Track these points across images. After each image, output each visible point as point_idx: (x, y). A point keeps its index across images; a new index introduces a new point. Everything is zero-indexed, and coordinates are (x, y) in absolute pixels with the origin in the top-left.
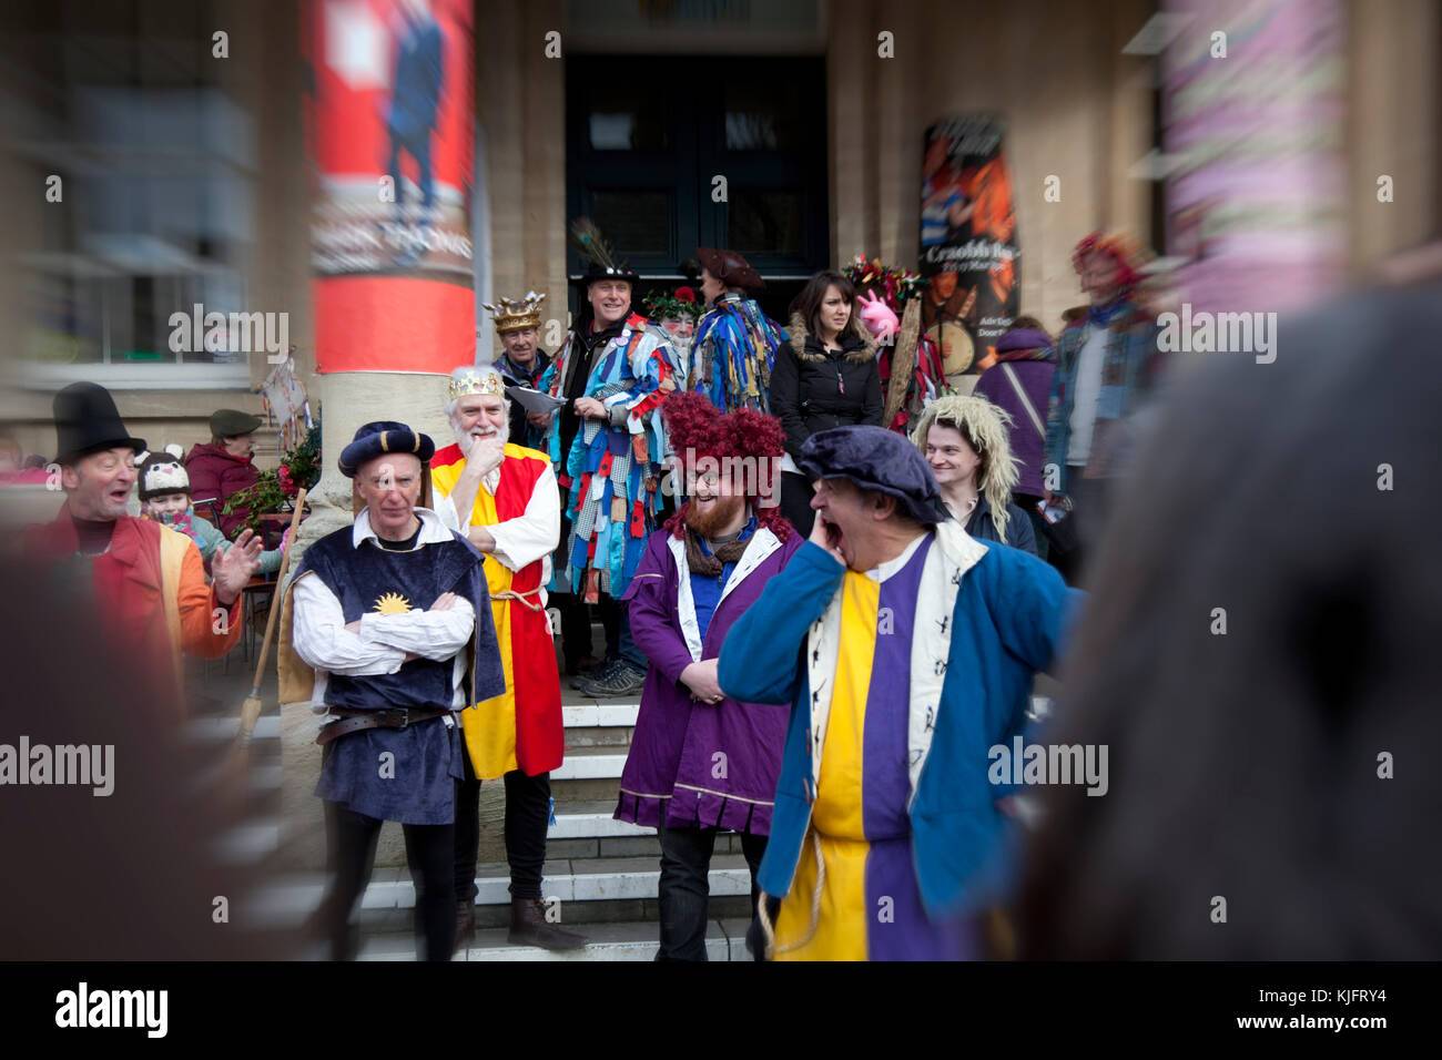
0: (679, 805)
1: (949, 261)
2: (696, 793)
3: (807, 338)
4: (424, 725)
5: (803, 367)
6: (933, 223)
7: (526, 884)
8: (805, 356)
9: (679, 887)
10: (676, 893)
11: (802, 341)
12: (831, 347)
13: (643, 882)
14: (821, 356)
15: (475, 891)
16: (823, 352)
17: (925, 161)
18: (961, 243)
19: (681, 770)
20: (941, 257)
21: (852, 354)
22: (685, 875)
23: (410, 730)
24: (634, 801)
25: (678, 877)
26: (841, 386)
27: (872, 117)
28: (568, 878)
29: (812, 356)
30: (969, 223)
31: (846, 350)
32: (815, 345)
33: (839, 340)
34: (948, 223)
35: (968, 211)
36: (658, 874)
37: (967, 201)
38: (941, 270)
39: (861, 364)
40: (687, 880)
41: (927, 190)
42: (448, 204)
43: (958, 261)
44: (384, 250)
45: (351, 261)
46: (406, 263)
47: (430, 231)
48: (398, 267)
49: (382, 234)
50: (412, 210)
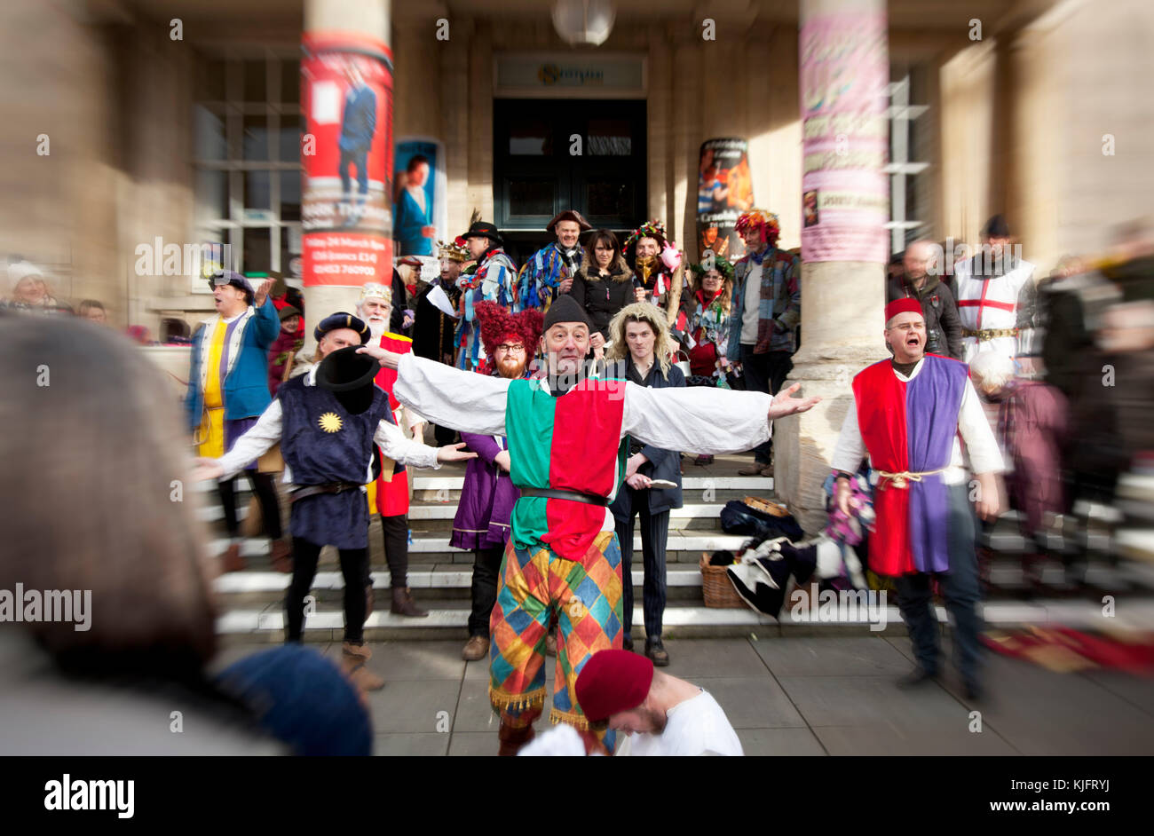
0: (492, 534)
1: (715, 222)
2: (502, 527)
3: (589, 268)
4: (350, 491)
5: (587, 284)
6: (705, 200)
7: (398, 579)
8: (588, 278)
9: (483, 581)
10: (481, 584)
11: (586, 269)
12: (603, 272)
13: (465, 578)
14: (597, 278)
15: (371, 582)
16: (600, 276)
17: (701, 162)
18: (719, 211)
19: (493, 514)
20: (709, 220)
21: (616, 277)
22: (486, 574)
23: (342, 494)
24: (460, 535)
25: (483, 576)
26: (608, 295)
27: (671, 137)
28: (428, 574)
29: (592, 278)
30: (725, 200)
31: (613, 275)
32: (594, 270)
33: (608, 269)
34: (713, 200)
35: (725, 192)
36: (472, 574)
37: (724, 186)
38: (709, 227)
39: (621, 283)
40: (487, 577)
41: (701, 181)
42: (375, 190)
43: (719, 222)
44: (337, 217)
45: (319, 224)
46: (349, 224)
47: (364, 207)
48: (344, 227)
49: (337, 209)
50: (354, 195)
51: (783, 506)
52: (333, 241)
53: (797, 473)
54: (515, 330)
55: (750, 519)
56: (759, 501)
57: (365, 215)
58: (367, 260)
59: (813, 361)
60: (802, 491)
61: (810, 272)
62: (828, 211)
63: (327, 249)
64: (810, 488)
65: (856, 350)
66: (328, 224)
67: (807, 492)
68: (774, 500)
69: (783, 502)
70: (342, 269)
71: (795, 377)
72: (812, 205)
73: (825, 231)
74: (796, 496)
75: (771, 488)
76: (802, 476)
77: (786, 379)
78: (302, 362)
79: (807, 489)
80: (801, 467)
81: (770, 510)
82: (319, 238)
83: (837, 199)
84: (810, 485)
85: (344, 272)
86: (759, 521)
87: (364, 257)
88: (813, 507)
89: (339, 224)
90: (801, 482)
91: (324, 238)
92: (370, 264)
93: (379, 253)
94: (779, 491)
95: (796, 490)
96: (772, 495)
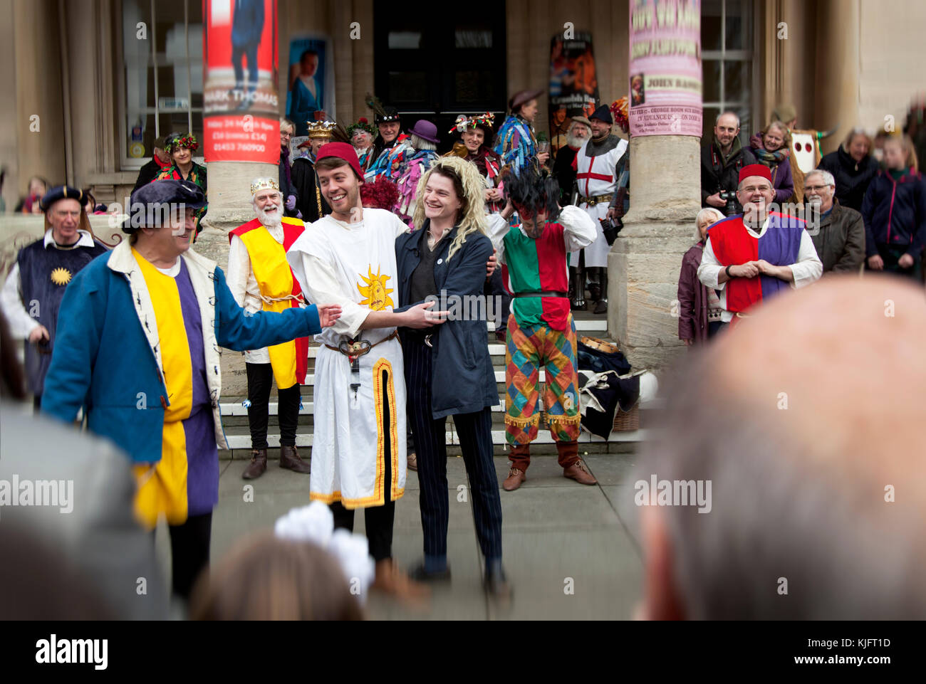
6: (555, 85)
17: (551, 53)
18: (568, 95)
27: (528, 31)
30: (572, 85)
34: (562, 84)
35: (572, 79)
37: (572, 74)
38: (559, 108)
41: (553, 68)
42: (264, 79)
43: (567, 104)
44: (231, 102)
45: (216, 108)
46: (242, 108)
47: (254, 93)
48: (238, 110)
49: (231, 94)
50: (246, 83)
51: (614, 344)
52: (229, 123)
53: (626, 316)
54: (371, 194)
55: (585, 355)
56: (594, 340)
57: (255, 100)
58: (258, 139)
59: (639, 221)
60: (629, 331)
61: (637, 145)
62: (651, 92)
63: (223, 130)
64: (636, 329)
65: (676, 211)
66: (224, 108)
67: (633, 332)
68: (607, 339)
69: (614, 341)
70: (237, 147)
71: (624, 235)
72: (638, 86)
73: (649, 109)
74: (625, 336)
75: (605, 329)
76: (629, 319)
77: (617, 237)
78: (206, 226)
79: (634, 330)
80: (629, 312)
81: (603, 348)
82: (219, 120)
83: (657, 81)
84: (636, 326)
85: (239, 149)
86: (593, 357)
87: (256, 136)
88: (639, 345)
89: (233, 108)
90: (629, 324)
91: (222, 120)
92: (261, 142)
93: (268, 132)
94: (612, 332)
95: (624, 330)
96: (606, 334)
